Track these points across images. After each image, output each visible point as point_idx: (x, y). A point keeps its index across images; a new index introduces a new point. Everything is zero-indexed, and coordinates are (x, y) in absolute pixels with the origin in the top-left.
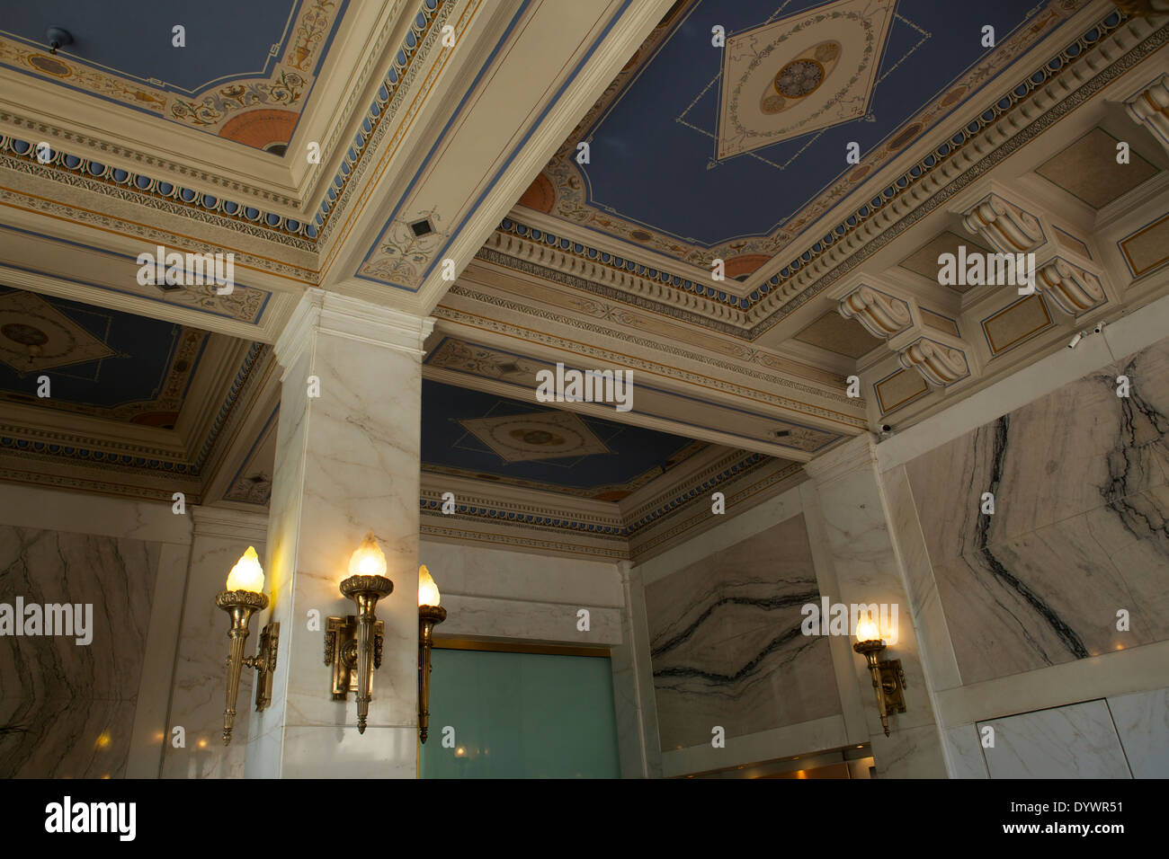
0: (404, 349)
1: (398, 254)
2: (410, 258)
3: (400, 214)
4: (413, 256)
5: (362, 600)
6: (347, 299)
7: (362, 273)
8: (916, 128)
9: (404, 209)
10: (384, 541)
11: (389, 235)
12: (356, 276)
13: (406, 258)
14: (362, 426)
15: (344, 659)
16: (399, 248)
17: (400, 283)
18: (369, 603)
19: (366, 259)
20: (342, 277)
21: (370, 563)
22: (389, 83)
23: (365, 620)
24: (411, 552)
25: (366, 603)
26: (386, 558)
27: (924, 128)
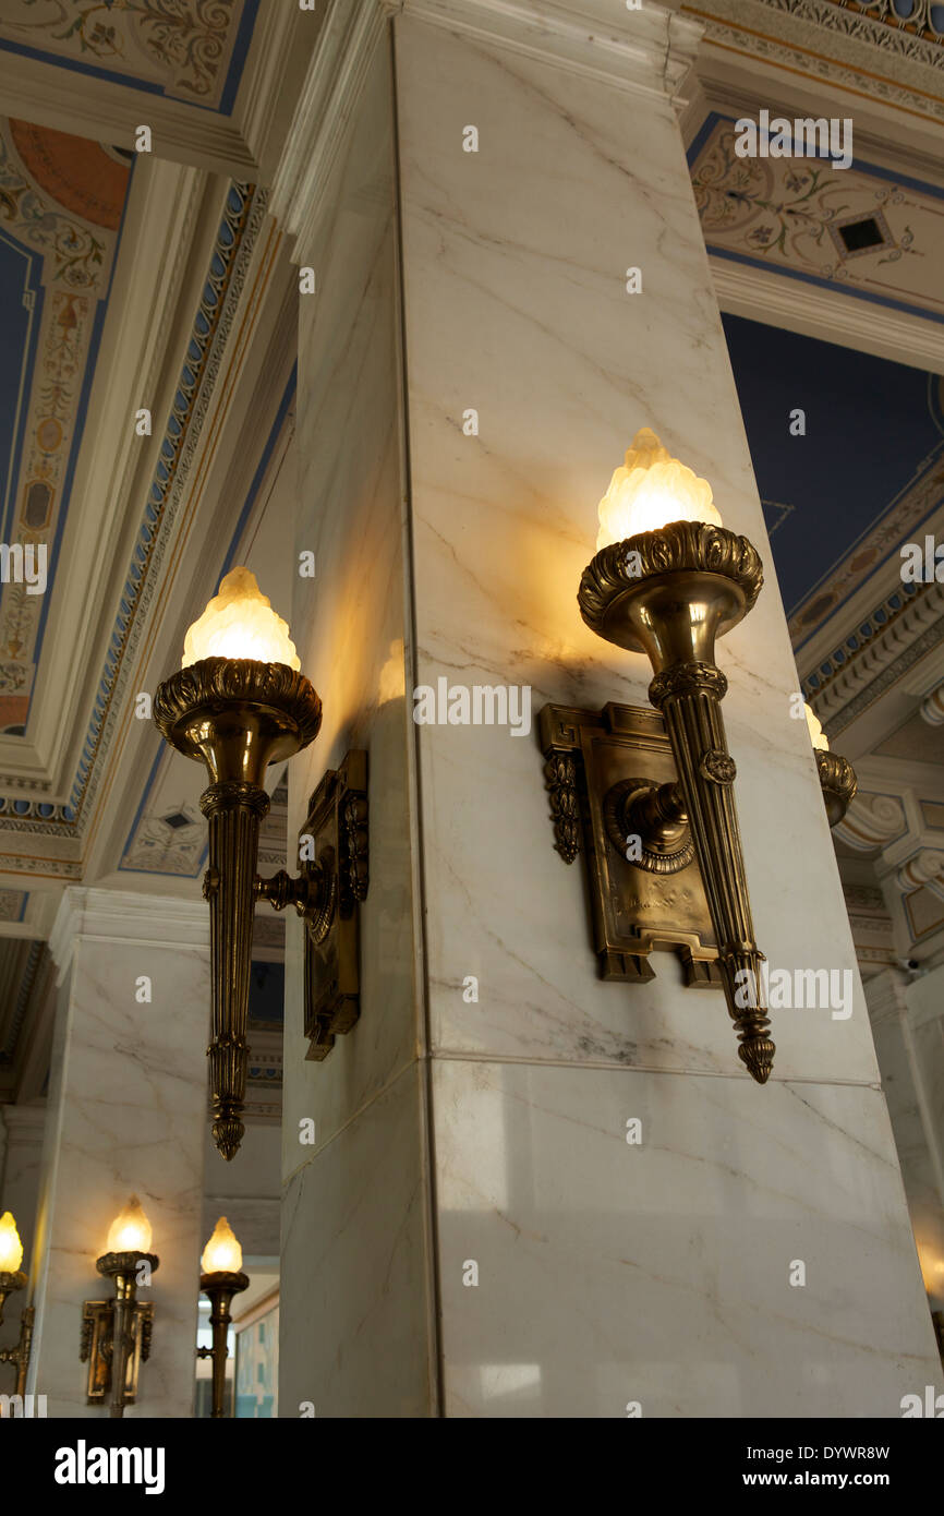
0: (190, 947)
1: (159, 846)
2: (176, 848)
3: (147, 811)
4: (178, 846)
5: (120, 1283)
6: (116, 894)
7: (125, 866)
8: (829, 599)
9: (149, 806)
10: (158, 1199)
11: (142, 833)
12: (120, 869)
13: (171, 849)
14: (133, 1055)
15: (103, 1353)
16: (159, 841)
17: (173, 871)
18: (129, 1287)
19: (126, 852)
20: (105, 871)
21: (131, 1235)
22: (107, 678)
23: (123, 1307)
24: (192, 1210)
25: (125, 1286)
26: (152, 1225)
27: (841, 597)
